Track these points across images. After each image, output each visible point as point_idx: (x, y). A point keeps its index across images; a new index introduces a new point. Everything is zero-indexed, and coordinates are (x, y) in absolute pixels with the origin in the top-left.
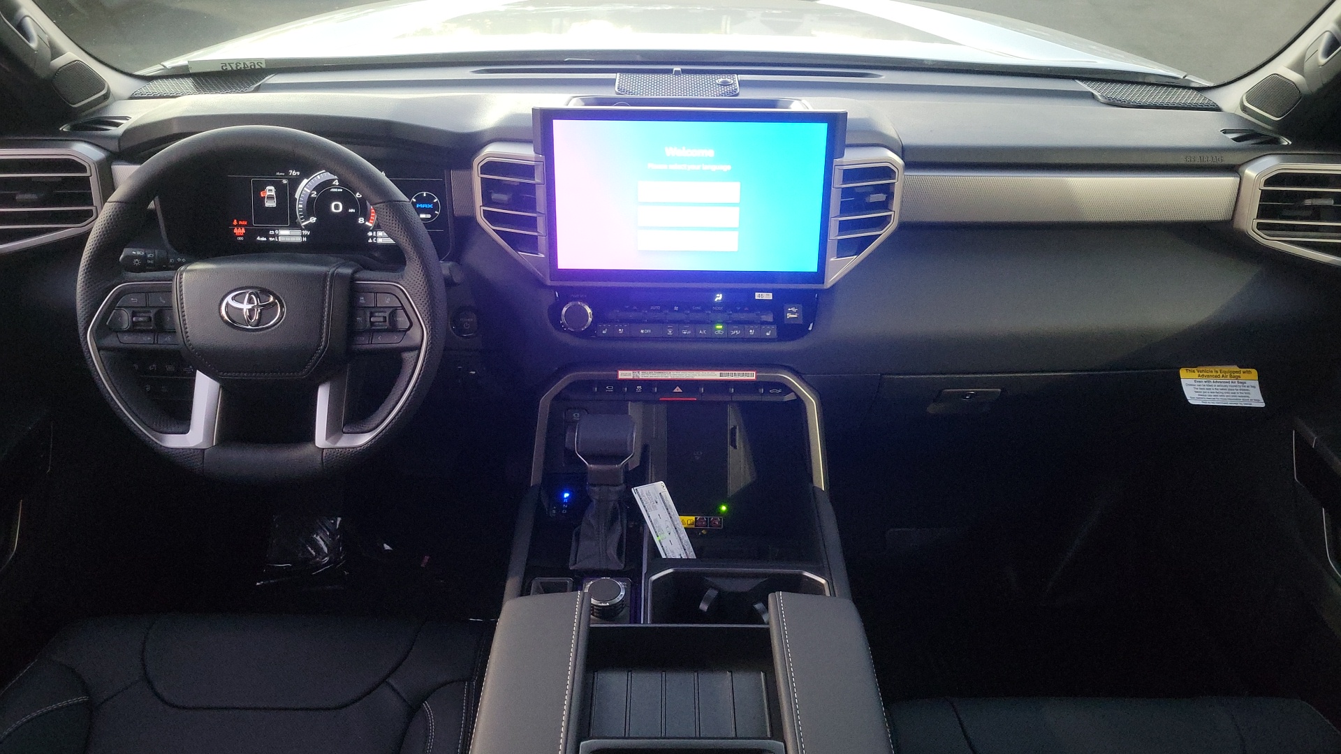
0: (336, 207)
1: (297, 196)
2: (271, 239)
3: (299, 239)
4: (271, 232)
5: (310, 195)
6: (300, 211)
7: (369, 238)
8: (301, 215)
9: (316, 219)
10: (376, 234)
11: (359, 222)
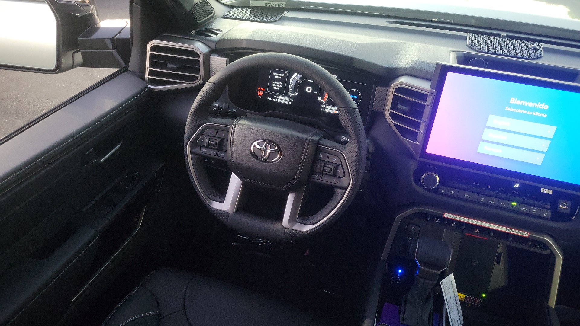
0: (309, 89)
1: (291, 80)
2: (274, 100)
3: (287, 102)
4: (275, 97)
5: (298, 80)
6: (290, 89)
7: (321, 108)
9: (297, 93)
10: (325, 107)
11: (318, 99)
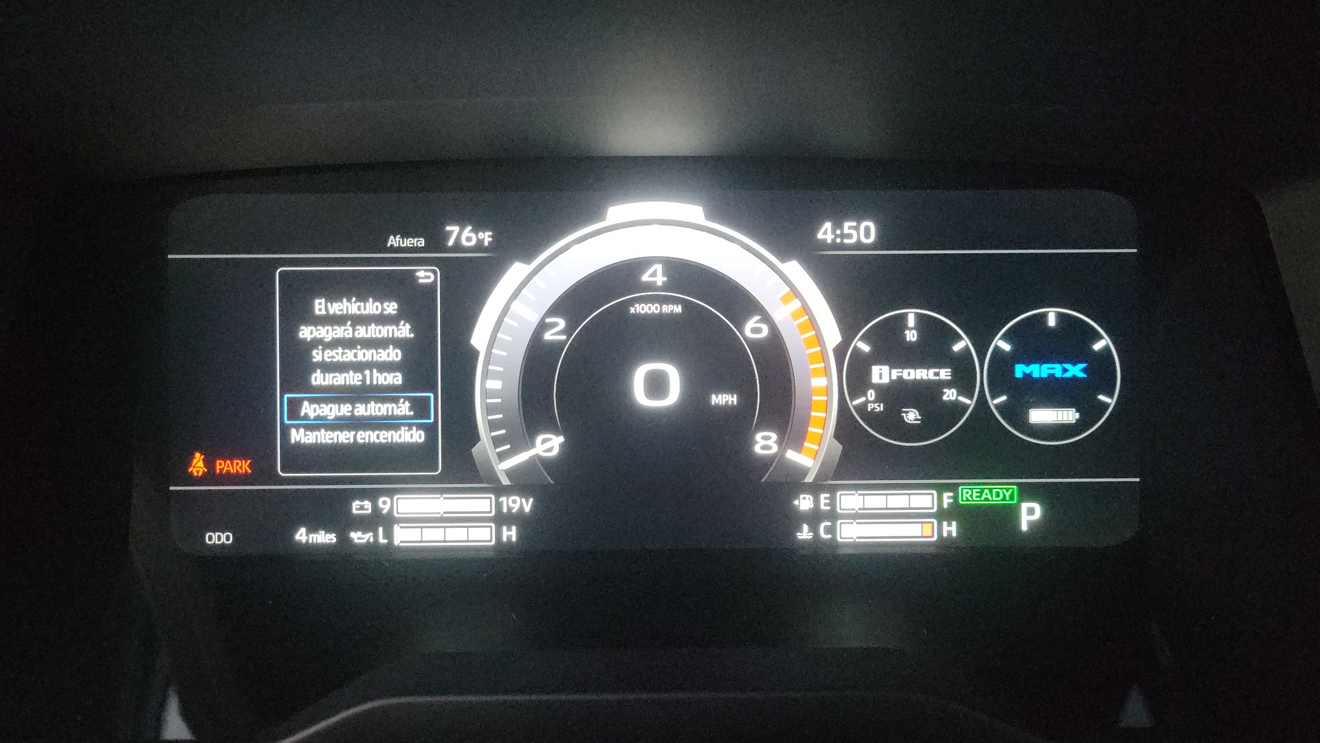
0: (656, 385)
1: (479, 338)
2: (358, 537)
3: (482, 536)
4: (360, 507)
5: (542, 327)
6: (490, 409)
7: (798, 519)
8: (493, 426)
9: (561, 439)
10: (832, 502)
11: (758, 449)
